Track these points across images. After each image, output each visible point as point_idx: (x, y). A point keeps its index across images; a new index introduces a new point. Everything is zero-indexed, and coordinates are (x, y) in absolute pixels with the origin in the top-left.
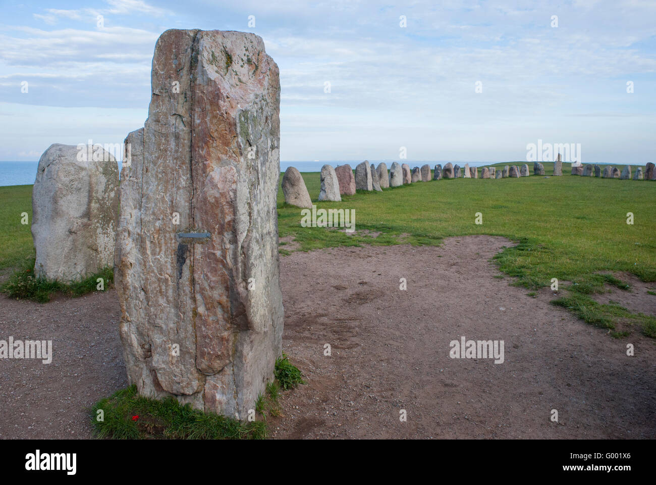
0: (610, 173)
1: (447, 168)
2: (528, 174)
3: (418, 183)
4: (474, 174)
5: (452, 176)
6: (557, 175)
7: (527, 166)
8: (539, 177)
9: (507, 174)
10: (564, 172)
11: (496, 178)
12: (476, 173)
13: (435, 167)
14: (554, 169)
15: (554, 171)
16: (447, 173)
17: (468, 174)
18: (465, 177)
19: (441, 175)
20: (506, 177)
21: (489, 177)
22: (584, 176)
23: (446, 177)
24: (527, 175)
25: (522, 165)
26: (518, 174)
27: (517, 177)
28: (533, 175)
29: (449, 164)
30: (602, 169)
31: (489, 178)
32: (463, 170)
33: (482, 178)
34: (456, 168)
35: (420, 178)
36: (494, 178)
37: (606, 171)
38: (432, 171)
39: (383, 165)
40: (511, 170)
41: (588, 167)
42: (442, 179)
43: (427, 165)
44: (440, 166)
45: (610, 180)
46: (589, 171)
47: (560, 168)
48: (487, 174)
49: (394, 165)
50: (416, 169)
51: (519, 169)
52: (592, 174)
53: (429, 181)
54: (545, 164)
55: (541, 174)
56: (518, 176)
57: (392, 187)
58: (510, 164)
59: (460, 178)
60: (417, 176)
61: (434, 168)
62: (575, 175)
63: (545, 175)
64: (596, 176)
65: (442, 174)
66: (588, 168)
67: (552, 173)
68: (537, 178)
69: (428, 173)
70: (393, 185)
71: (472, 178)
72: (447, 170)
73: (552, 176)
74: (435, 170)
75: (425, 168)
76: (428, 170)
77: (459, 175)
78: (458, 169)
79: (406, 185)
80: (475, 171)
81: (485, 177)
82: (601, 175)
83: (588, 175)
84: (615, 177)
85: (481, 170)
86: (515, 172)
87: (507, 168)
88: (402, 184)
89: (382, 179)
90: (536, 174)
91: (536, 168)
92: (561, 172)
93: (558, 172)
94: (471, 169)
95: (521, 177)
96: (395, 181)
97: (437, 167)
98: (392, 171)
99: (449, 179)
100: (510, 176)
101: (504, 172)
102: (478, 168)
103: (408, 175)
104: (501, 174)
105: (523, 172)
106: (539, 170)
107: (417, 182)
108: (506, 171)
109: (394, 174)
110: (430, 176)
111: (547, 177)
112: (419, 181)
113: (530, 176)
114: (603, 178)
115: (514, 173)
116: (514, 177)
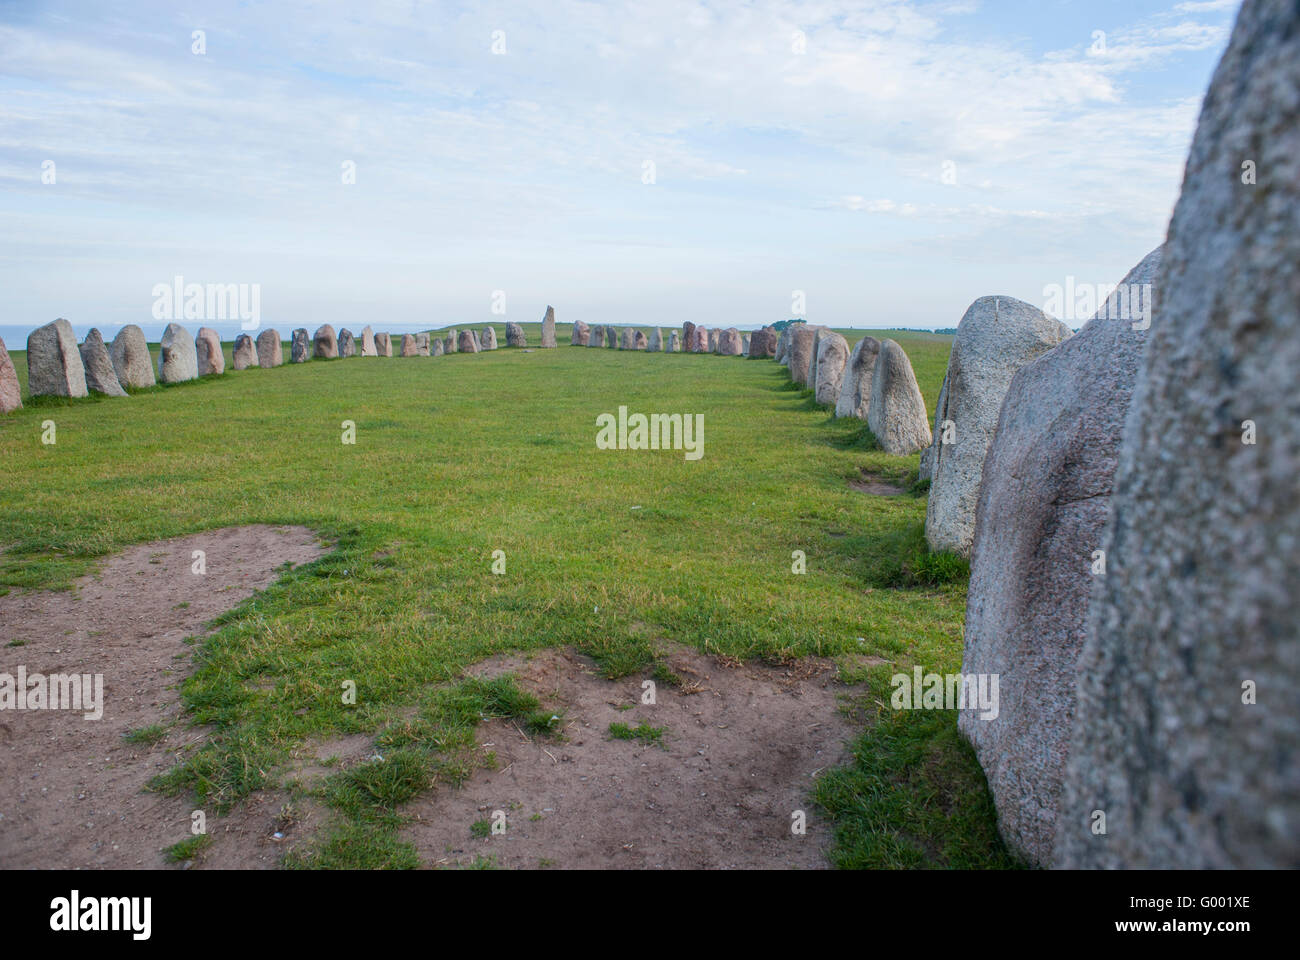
0: (631, 340)
1: (321, 336)
2: (494, 345)
3: (248, 371)
4: (385, 349)
5: (334, 352)
6: (549, 345)
7: (492, 330)
8: (514, 350)
9: (455, 346)
10: (559, 340)
11: (432, 355)
12: (389, 346)
13: (294, 335)
14: (542, 334)
15: (541, 340)
16: (323, 346)
17: (370, 349)
18: (364, 354)
19: (307, 352)
20: (454, 353)
21: (416, 352)
22: (591, 347)
23: (319, 356)
24: (492, 348)
25: (482, 329)
26: (477, 347)
27: (473, 352)
28: (504, 347)
29: (326, 327)
30: (619, 335)
31: (418, 356)
32: (360, 342)
33: (402, 355)
34: (344, 336)
35: (254, 358)
36: (429, 354)
37: (625, 337)
38: (284, 344)
39: (131, 331)
40: (462, 337)
41: (598, 331)
42: (309, 361)
43: (272, 330)
44: (303, 331)
45: (632, 353)
46: (599, 338)
47: (553, 332)
48: (412, 348)
49: (169, 332)
50: (242, 340)
51: (477, 337)
52: (604, 344)
53: (280, 366)
54: (525, 326)
55: (520, 345)
56: (476, 351)
57: (163, 383)
58: (458, 327)
59: (353, 356)
60: (246, 354)
61: (289, 338)
62: (577, 345)
63: (527, 347)
64: (610, 348)
65: (311, 349)
66: (597, 333)
67: (539, 344)
68: (510, 352)
69: (274, 349)
70: (171, 379)
71: (380, 356)
72: (322, 341)
73: (539, 347)
74: (293, 342)
75: (266, 339)
76: (274, 342)
77: (350, 349)
78: (348, 338)
79: (208, 376)
80: (386, 341)
81: (409, 353)
82: (618, 344)
83: (598, 344)
84: (639, 347)
85: (401, 341)
86: (469, 341)
87: (454, 335)
88: (196, 376)
89: (130, 366)
90: (511, 346)
91: (511, 336)
92: (554, 340)
93: (549, 341)
94: (376, 339)
95: (483, 351)
96: (174, 369)
97: (297, 333)
98: (166, 345)
99: (327, 359)
100: (461, 351)
101: (448, 342)
102: (391, 336)
103: (215, 354)
104: (442, 347)
105: (485, 341)
106: (516, 337)
107: (248, 368)
108: (451, 341)
109: (172, 352)
110: (279, 356)
111: (529, 350)
112: (250, 367)
113: (499, 348)
114: (621, 349)
115: (468, 344)
116: (468, 352)
